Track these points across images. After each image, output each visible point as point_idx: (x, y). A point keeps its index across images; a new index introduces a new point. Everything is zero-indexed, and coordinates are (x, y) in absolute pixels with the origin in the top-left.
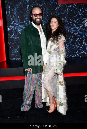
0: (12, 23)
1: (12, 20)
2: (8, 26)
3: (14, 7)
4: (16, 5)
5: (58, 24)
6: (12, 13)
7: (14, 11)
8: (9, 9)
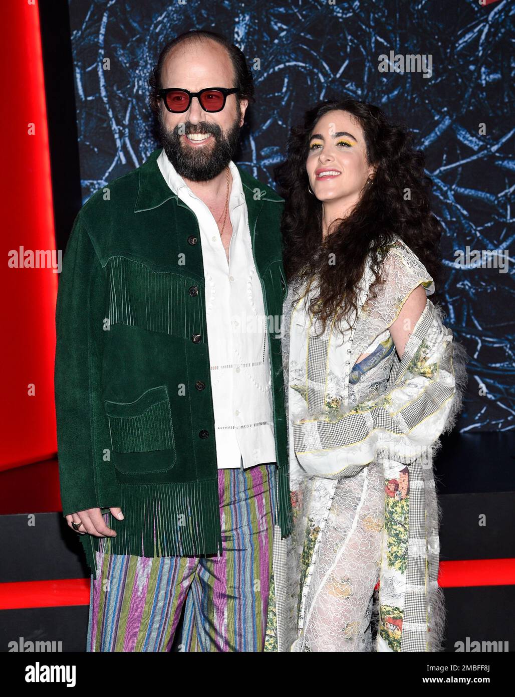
0: (121, 154)
1: (122, 135)
2: (86, 183)
3: (133, 32)
4: (147, 17)
5: (371, 161)
6: (119, 76)
7: (134, 65)
8: (97, 46)
